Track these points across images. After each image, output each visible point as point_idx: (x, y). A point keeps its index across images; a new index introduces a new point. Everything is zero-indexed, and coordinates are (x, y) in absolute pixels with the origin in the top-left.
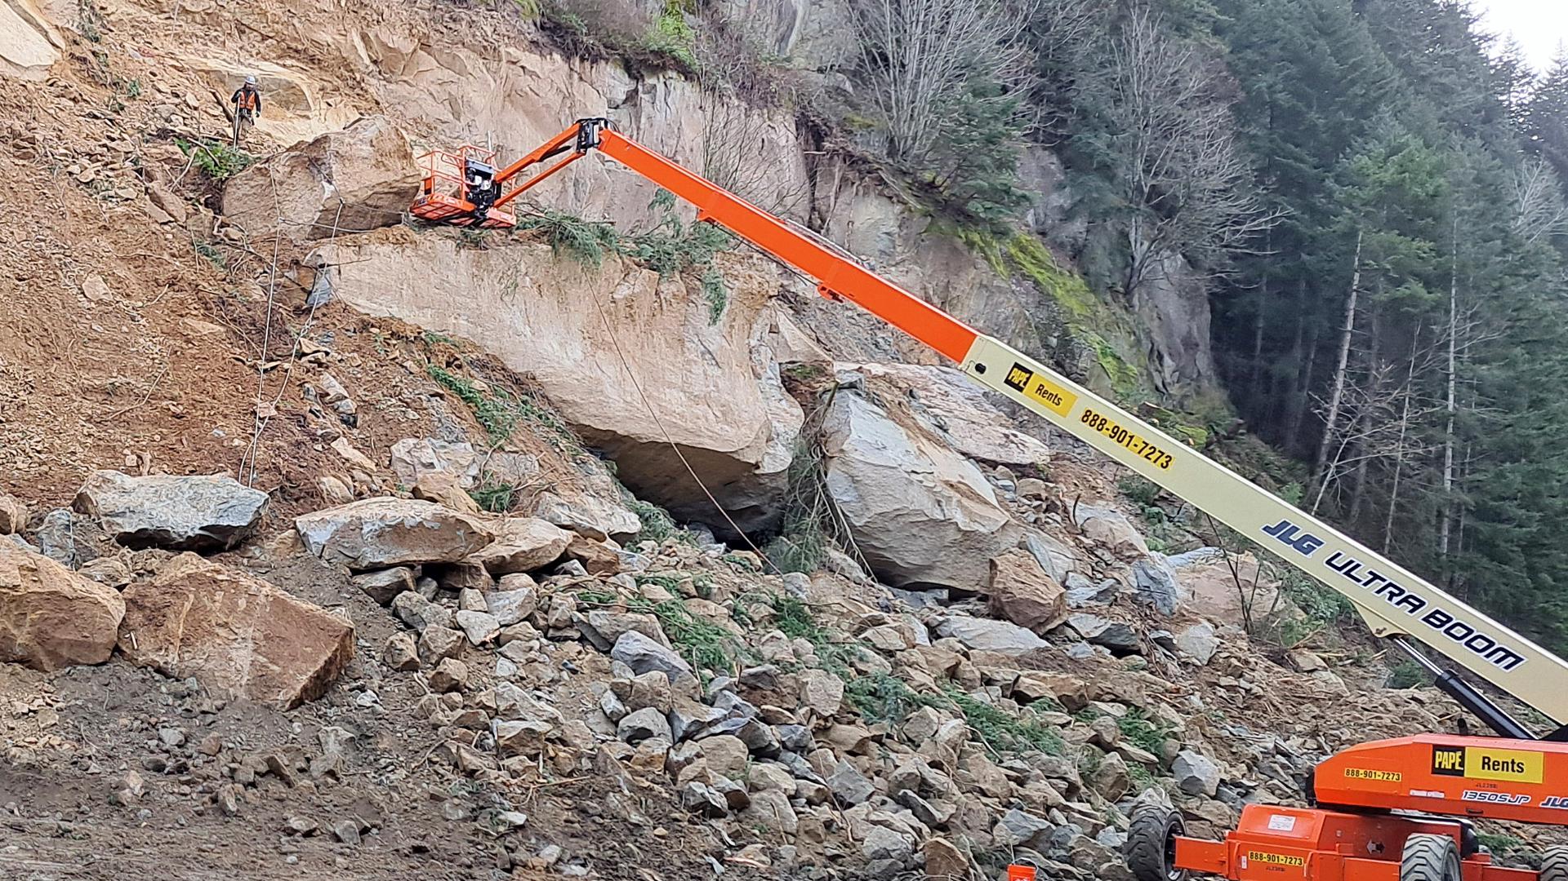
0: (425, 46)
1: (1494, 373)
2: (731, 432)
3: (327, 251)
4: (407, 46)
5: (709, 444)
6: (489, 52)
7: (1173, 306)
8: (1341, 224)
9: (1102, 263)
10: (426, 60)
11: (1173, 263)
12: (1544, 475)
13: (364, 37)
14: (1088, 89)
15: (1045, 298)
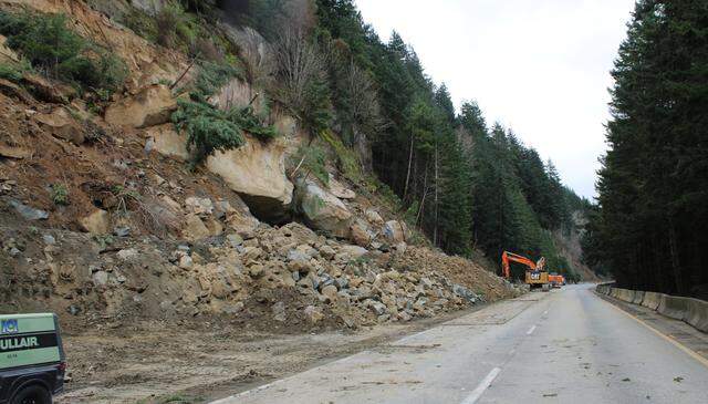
0: (155, 61)
1: (446, 168)
2: (276, 191)
3: (150, 132)
4: (149, 61)
5: (271, 195)
6: (175, 64)
7: (364, 150)
8: (408, 127)
9: (347, 137)
10: (156, 66)
11: (363, 137)
12: (459, 196)
13: (135, 58)
14: (341, 84)
15: (333, 148)
